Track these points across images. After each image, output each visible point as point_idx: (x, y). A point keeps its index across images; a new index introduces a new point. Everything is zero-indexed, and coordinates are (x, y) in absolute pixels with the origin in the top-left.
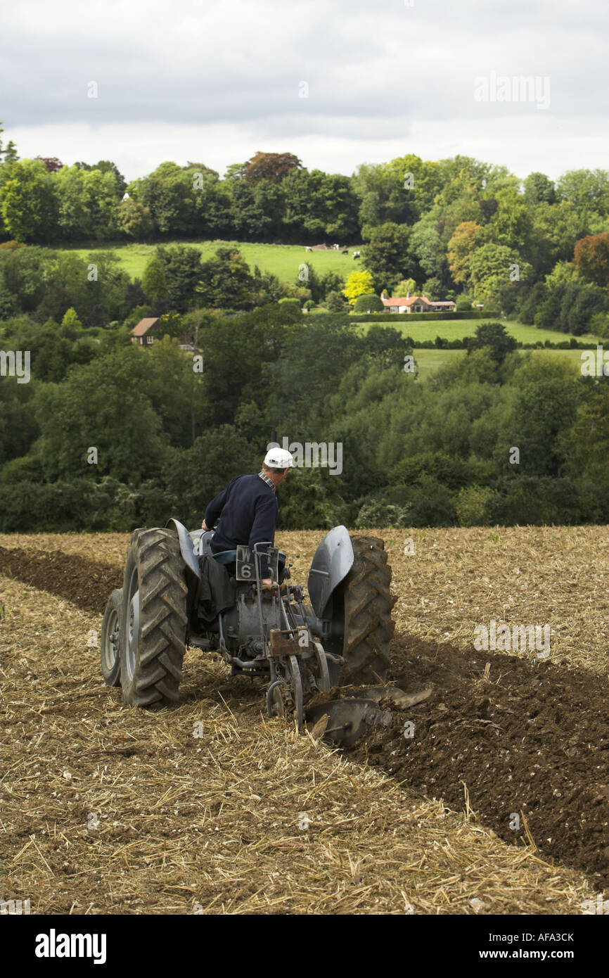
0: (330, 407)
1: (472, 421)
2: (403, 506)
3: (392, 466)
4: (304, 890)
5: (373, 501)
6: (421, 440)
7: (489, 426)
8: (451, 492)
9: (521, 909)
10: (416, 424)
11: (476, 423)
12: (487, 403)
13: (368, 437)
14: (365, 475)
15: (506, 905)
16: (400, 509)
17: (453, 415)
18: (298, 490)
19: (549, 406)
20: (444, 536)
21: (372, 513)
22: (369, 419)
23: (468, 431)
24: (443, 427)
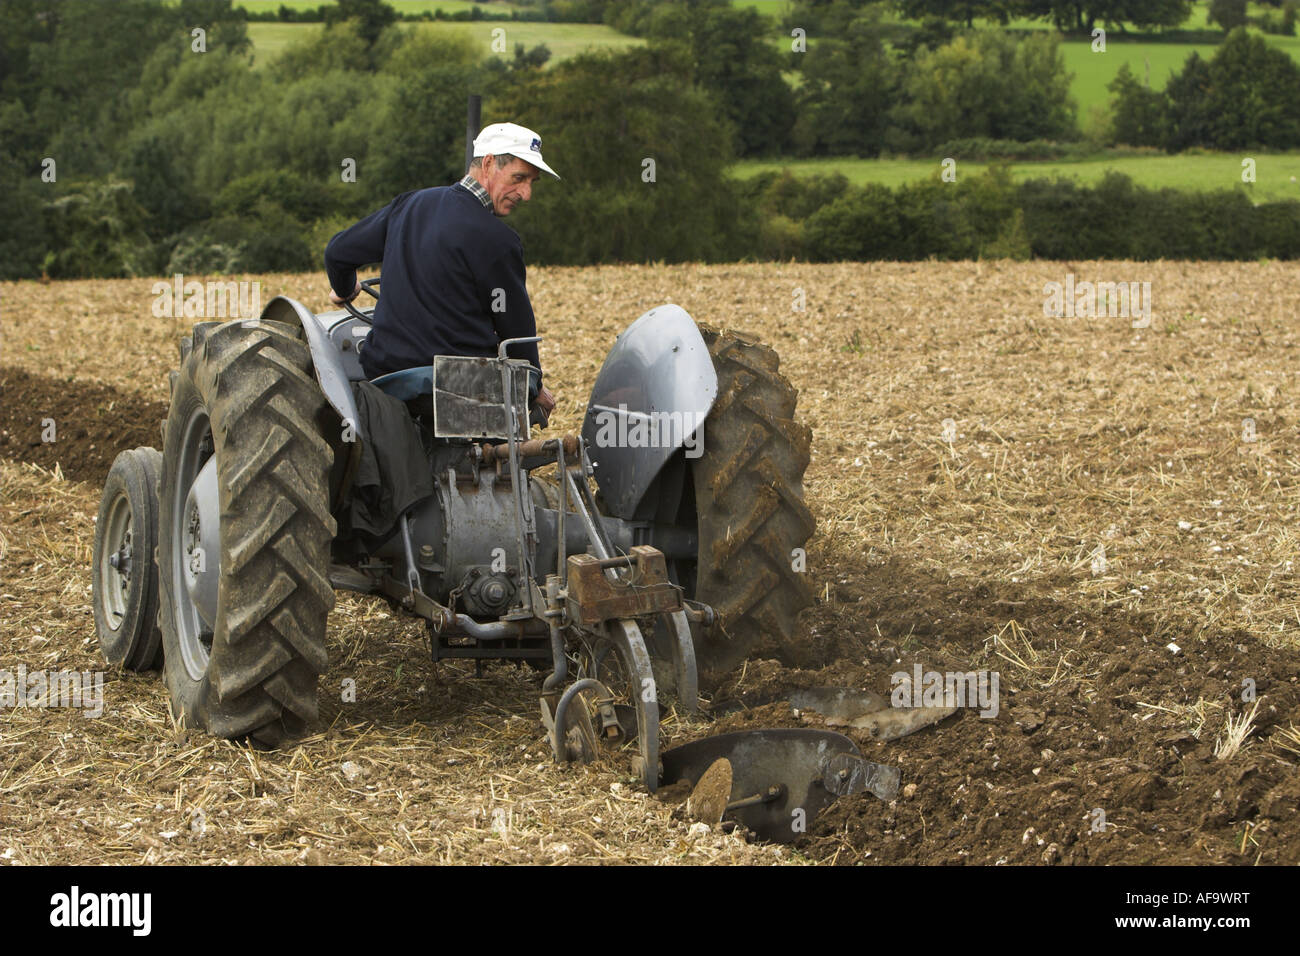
0: (127, 106)
1: (331, 123)
2: (234, 246)
3: (218, 190)
4: (109, 756)
5: (191, 239)
6: (259, 153)
7: (356, 132)
8: (301, 225)
9: (414, 773)
10: (251, 130)
11: (339, 127)
12: (353, 98)
13: (183, 149)
14: (179, 204)
15: (392, 769)
16: (229, 249)
17: (305, 117)
18: (83, 225)
19: (440, 102)
20: (293, 284)
21: (190, 256)
22: (184, 124)
23: (327, 139)
24: (291, 133)
